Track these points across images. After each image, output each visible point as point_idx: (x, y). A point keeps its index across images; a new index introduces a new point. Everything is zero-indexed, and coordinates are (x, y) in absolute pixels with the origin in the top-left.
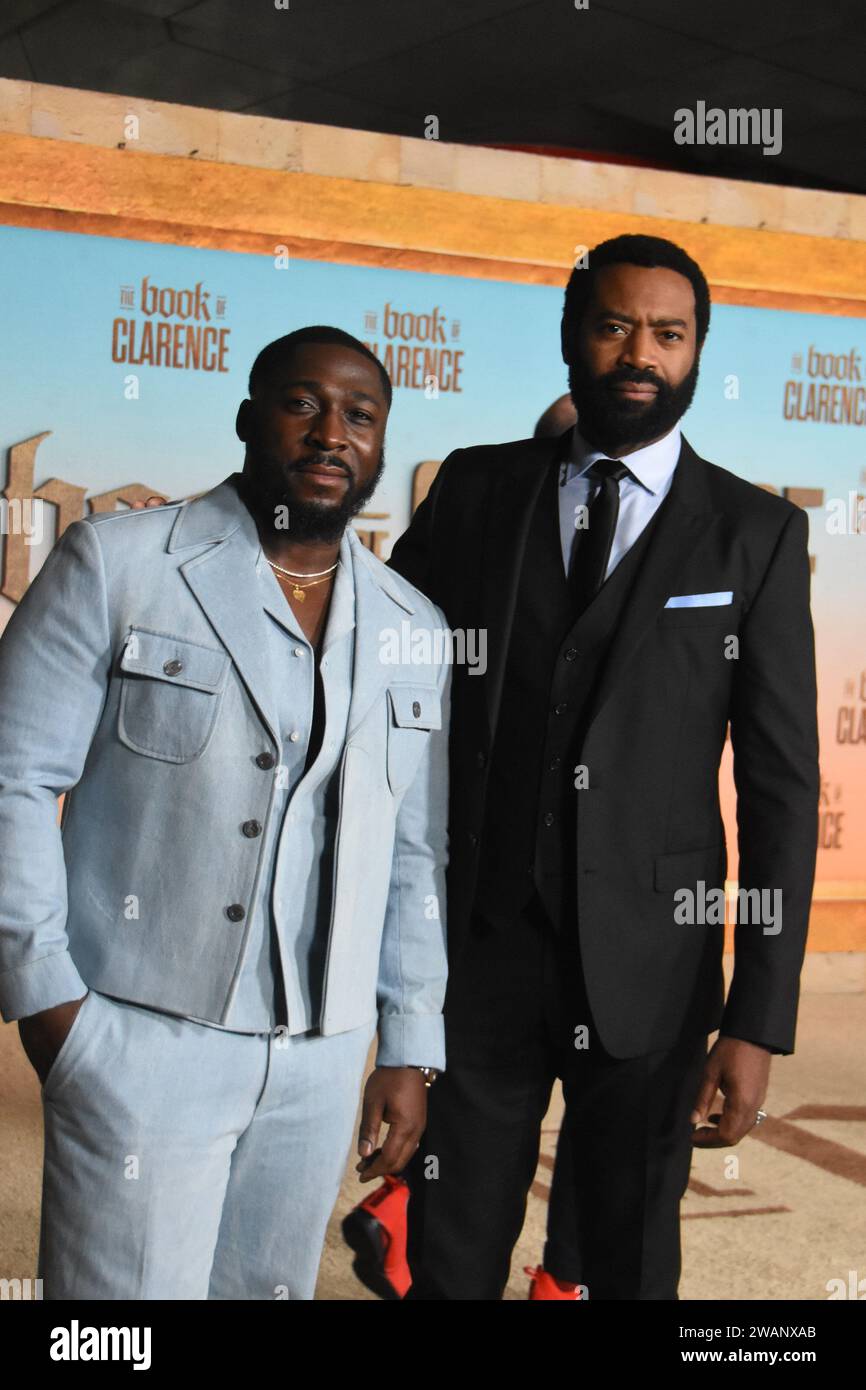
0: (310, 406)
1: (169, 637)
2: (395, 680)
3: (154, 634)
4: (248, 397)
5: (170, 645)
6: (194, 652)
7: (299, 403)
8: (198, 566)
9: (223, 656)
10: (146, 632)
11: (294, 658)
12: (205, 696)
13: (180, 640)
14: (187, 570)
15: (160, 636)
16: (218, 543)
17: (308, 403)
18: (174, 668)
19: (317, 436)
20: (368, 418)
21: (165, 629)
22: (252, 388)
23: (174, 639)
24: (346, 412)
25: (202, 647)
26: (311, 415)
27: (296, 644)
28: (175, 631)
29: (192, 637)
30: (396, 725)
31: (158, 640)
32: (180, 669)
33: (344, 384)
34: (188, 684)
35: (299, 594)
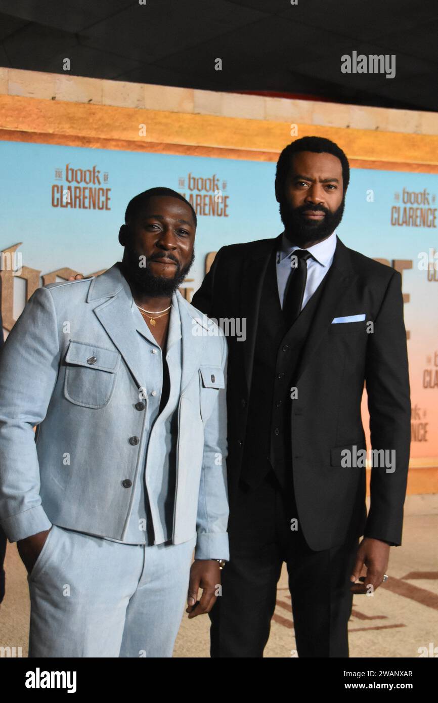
0: (158, 228)
1: (89, 345)
2: (202, 364)
3: (82, 344)
4: (124, 223)
5: (90, 349)
6: (102, 352)
7: (152, 226)
8: (102, 309)
9: (117, 354)
10: (78, 343)
11: (152, 354)
12: (109, 374)
13: (95, 347)
14: (97, 311)
15: (85, 344)
16: (112, 297)
17: (157, 227)
18: (92, 360)
19: (162, 242)
20: (187, 233)
21: (87, 341)
22: (127, 219)
23: (92, 346)
24: (176, 230)
25: (106, 349)
26: (159, 232)
27: (152, 347)
28: (92, 342)
29: (101, 345)
30: (204, 387)
31: (84, 347)
32: (96, 361)
33: (175, 217)
34: (100, 368)
35: (153, 322)
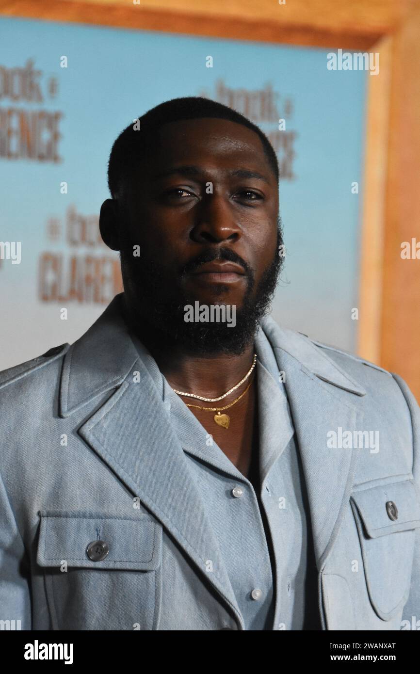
0: (189, 193)
1: (84, 516)
2: (357, 481)
3: (67, 516)
4: (109, 196)
5: (89, 525)
6: (116, 524)
7: (176, 192)
8: (98, 423)
9: (152, 524)
10: (58, 515)
11: (233, 500)
12: (141, 576)
13: (99, 517)
14: (87, 430)
15: (74, 516)
16: (117, 388)
17: (187, 192)
18: (98, 550)
19: (205, 227)
20: (259, 197)
21: (78, 507)
22: (113, 184)
23: (91, 517)
24: (232, 193)
25: (125, 518)
26: (192, 205)
27: (229, 485)
28: (90, 506)
29: (112, 509)
30: (367, 537)
31: (73, 522)
32: (106, 550)
33: (223, 160)
34: (118, 566)
35: (221, 418)
